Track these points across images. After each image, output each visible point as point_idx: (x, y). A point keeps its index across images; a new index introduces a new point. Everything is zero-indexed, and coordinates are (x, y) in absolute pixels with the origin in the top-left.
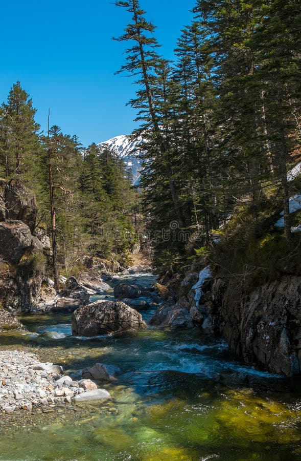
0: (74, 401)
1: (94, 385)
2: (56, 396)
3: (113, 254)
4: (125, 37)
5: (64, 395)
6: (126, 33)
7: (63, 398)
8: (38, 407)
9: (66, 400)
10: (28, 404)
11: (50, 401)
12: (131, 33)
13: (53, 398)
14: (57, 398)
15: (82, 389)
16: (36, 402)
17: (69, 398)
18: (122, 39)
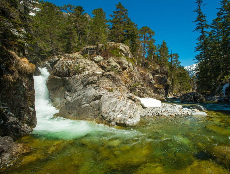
0: (192, 115)
1: (198, 111)
2: (184, 113)
3: (188, 79)
4: (196, 21)
5: (187, 113)
6: (196, 20)
7: (187, 114)
8: (177, 116)
9: (188, 115)
10: (174, 115)
11: (182, 114)
12: (198, 19)
13: (183, 114)
14: (184, 114)
15: (194, 112)
16: (176, 114)
17: (189, 114)
18: (195, 21)
